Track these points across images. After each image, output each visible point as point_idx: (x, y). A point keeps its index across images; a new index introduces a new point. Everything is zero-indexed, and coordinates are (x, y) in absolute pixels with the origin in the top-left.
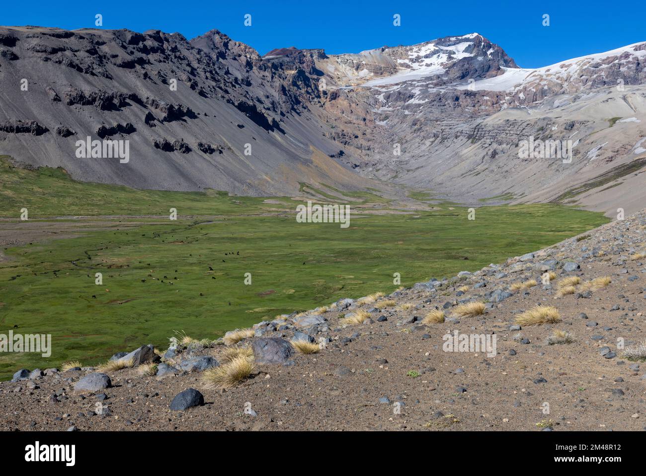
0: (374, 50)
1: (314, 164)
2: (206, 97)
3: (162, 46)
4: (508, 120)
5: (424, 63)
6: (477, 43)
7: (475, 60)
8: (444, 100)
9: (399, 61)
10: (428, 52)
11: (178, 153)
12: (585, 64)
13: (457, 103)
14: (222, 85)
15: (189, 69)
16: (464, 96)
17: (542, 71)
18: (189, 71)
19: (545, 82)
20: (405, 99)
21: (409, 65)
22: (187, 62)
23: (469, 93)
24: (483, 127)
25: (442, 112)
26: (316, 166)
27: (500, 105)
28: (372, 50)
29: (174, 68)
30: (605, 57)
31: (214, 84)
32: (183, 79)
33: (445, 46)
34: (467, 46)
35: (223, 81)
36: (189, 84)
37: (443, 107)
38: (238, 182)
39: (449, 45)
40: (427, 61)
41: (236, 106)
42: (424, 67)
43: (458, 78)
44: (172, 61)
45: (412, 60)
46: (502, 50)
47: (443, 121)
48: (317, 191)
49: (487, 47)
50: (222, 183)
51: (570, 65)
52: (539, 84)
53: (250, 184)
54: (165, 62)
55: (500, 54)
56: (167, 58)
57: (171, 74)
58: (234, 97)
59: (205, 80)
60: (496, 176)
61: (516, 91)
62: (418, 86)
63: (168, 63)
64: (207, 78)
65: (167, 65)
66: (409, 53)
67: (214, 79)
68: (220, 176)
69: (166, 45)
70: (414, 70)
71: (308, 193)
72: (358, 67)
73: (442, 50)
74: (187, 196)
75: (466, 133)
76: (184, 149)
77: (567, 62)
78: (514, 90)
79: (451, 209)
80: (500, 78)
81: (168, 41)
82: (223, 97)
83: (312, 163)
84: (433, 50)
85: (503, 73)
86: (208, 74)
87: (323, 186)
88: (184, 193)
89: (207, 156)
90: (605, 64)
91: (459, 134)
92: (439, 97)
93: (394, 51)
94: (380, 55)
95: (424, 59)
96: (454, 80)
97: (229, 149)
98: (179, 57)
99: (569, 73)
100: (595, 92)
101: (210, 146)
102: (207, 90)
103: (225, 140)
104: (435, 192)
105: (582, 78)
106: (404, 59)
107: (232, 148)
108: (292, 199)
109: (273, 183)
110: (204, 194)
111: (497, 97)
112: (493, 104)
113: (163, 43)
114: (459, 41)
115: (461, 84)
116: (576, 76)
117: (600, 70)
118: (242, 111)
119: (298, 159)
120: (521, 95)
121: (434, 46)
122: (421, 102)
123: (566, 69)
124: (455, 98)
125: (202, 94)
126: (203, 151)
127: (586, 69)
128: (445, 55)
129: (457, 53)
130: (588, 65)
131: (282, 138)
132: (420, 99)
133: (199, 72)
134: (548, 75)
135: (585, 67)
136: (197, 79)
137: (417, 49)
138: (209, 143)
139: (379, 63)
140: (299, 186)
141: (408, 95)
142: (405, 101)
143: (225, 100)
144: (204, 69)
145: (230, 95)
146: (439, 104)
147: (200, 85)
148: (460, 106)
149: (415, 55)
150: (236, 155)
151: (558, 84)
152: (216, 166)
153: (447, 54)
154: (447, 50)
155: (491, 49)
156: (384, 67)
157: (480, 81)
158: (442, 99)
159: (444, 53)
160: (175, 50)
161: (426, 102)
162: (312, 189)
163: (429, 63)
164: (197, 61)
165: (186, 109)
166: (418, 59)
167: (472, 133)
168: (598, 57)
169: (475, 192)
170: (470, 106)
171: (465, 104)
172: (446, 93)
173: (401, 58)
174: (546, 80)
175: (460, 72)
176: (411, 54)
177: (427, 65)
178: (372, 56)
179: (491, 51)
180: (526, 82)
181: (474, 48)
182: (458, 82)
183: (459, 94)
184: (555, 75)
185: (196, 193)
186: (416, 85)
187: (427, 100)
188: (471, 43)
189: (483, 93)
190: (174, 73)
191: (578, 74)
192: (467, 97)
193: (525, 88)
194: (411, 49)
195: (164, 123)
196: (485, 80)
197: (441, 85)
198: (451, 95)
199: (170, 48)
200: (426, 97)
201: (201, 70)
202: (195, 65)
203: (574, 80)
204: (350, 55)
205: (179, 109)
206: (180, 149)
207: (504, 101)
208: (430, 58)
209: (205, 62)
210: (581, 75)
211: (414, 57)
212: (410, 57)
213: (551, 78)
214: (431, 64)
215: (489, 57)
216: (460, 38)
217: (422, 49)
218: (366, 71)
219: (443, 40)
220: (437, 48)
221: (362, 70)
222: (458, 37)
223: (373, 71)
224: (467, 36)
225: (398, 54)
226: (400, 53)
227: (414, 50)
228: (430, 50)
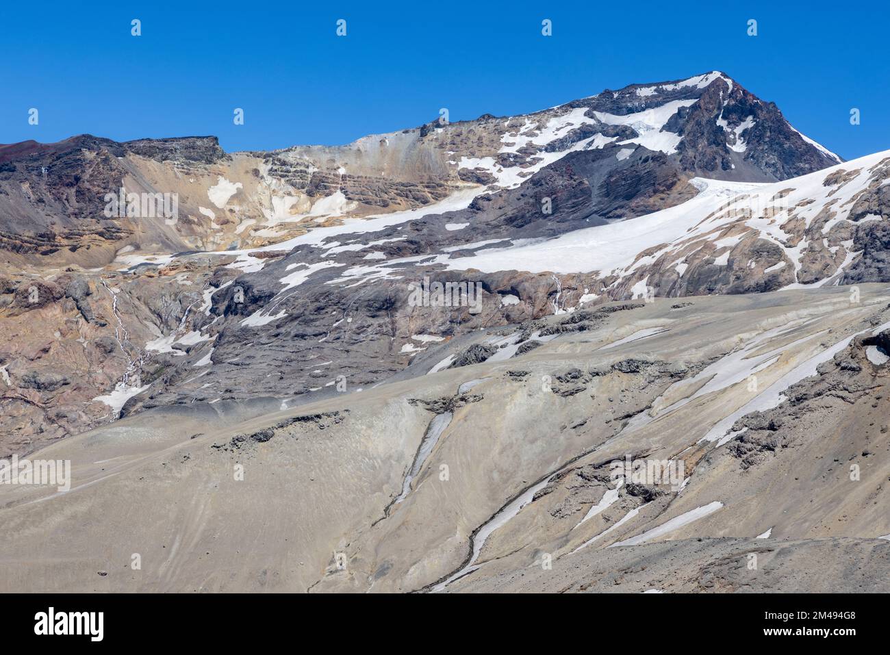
0: (399, 132)
9: (468, 163)
10: (562, 134)
21: (488, 176)
28: (394, 134)
33: (616, 114)
34: (676, 111)
39: (631, 111)
45: (504, 160)
52: (711, 246)
61: (631, 271)
66: (505, 138)
72: (318, 187)
73: (604, 126)
78: (628, 269)
84: (577, 126)
85: (687, 199)
93: (461, 135)
95: (543, 155)
96: (490, 229)
99: (834, 203)
105: (860, 222)
106: (482, 157)
111: (553, 294)
116: (844, 214)
120: (639, 288)
121: (585, 114)
123: (836, 188)
129: (641, 133)
137: (533, 126)
139: (392, 171)
146: (302, 330)
149: (521, 141)
151: (768, 245)
153: (614, 139)
154: (616, 127)
155: (750, 118)
156: (402, 184)
159: (606, 135)
161: (269, 324)
166: (523, 156)
170: (429, 334)
171: (418, 324)
173: (472, 155)
174: (746, 229)
176: (511, 140)
179: (749, 123)
180: (689, 236)
193: (664, 262)
194: (516, 127)
204: (308, 152)
208: (560, 150)
211: (513, 150)
212: (505, 150)
215: (739, 142)
216: (670, 87)
217: (548, 125)
218: (338, 198)
219: (616, 96)
220: (591, 122)
221: (327, 195)
222: (664, 87)
223: (357, 197)
224: (690, 82)
225: (470, 143)
226: (475, 139)
227: (523, 130)
228: (569, 128)
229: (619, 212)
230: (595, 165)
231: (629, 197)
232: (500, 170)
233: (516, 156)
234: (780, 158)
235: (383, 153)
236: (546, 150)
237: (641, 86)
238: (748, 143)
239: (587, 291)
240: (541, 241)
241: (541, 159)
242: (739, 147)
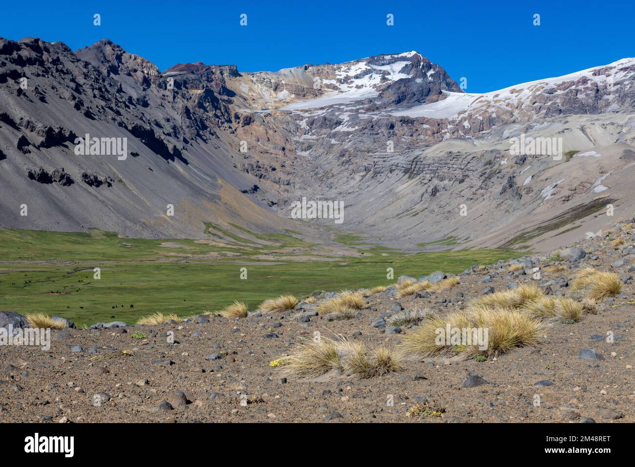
0: (295, 68)
1: (222, 200)
2: (93, 119)
3: (41, 57)
4: (450, 153)
5: (354, 85)
6: (415, 62)
7: (413, 83)
8: (376, 128)
9: (325, 81)
10: (359, 72)
11: (57, 185)
12: (538, 90)
13: (391, 131)
14: (113, 105)
15: (73, 85)
16: (400, 124)
17: (489, 96)
18: (74, 88)
19: (493, 109)
20: (332, 126)
21: (336, 86)
22: (71, 77)
23: (406, 120)
24: (422, 160)
25: (375, 142)
26: (226, 204)
27: (441, 134)
28: (294, 68)
29: (55, 84)
30: (561, 82)
31: (103, 103)
32: (66, 97)
33: (378, 65)
34: (404, 66)
35: (114, 100)
36: (73, 103)
37: (376, 136)
38: (130, 221)
39: (383, 65)
40: (358, 82)
41: (129, 131)
42: (354, 89)
43: (393, 102)
44: (52, 76)
45: (340, 81)
46: (445, 71)
47: (376, 152)
48: (225, 233)
49: (426, 67)
50: (111, 223)
51: (522, 90)
52: (486, 111)
53: (144, 223)
54: (43, 76)
55: (441, 76)
56: (46, 71)
57: (51, 90)
58: (127, 119)
59: (93, 99)
60: (437, 217)
61: (460, 119)
62: (346, 111)
63: (48, 77)
64: (95, 96)
65: (46, 79)
66: (337, 72)
67: (103, 97)
68: (108, 214)
69: (45, 56)
70: (342, 92)
71: (214, 235)
72: (277, 88)
73: (375, 70)
74: (66, 238)
75: (403, 167)
76: (64, 181)
77: (517, 87)
78: (458, 118)
79: (384, 255)
80: (442, 104)
81: (48, 51)
82: (114, 119)
83: (220, 199)
84: (364, 69)
85: (445, 98)
86: (97, 92)
87: (232, 227)
88: (63, 234)
89: (92, 189)
90: (560, 90)
91: (394, 167)
92: (371, 124)
93: (319, 70)
94: (303, 74)
95: (353, 80)
96: (389, 104)
97: (120, 181)
98: (62, 71)
99: (521, 99)
100: (549, 122)
101: (97, 178)
102: (94, 110)
103: (115, 171)
104: (365, 235)
105: (535, 105)
106: (331, 80)
107: (124, 180)
108: (195, 242)
109: (172, 222)
110: (89, 236)
111: (439, 125)
112: (434, 134)
113: (43, 54)
114: (394, 61)
115: (396, 110)
116: (528, 103)
117: (555, 97)
118: (137, 136)
119: (202, 194)
120: (466, 124)
121: (365, 65)
122: (351, 129)
123: (517, 94)
124: (390, 125)
125: (88, 115)
126: (88, 183)
127: (539, 95)
128: (379, 75)
129: (392, 73)
130: (542, 90)
131: (184, 169)
132: (350, 126)
133: (86, 89)
134: (496, 102)
135: (538, 93)
136: (83, 97)
137: (345, 68)
138: (95, 174)
139: (301, 83)
140: (204, 227)
141: (336, 122)
142: (331, 128)
143: (116, 123)
144: (91, 85)
145: (122, 117)
146: (371, 132)
147: (86, 105)
148: (396, 135)
149: (343, 75)
150: (128, 188)
151: (508, 111)
152: (103, 202)
153: (381, 75)
154: (381, 70)
155: (432, 70)
156: (307, 88)
157: (419, 106)
158: (374, 126)
159: (377, 73)
160: (56, 62)
161: (356, 130)
162: (220, 230)
163: (360, 85)
164: (83, 76)
165: (69, 133)
166: (346, 80)
167: (409, 167)
168: (552, 82)
169: (412, 235)
170: (407, 136)
171: (401, 132)
172: (379, 120)
173: (327, 78)
174: (494, 106)
175: (396, 95)
176: (339, 73)
177: (358, 87)
178: (293, 76)
179: (431, 72)
180: (472, 108)
181: (412, 68)
182: (393, 107)
183: (394, 121)
184: (504, 101)
185: (79, 234)
186: (344, 110)
187: (357, 128)
188: (409, 63)
189: (422, 121)
190: (55, 89)
191: (531, 101)
192: (404, 125)
193: (470, 116)
194: (339, 68)
195: (41, 148)
196: (425, 106)
197: (373, 111)
198: (385, 122)
199: (50, 60)
200: (356, 124)
201: (88, 86)
202: (81, 80)
203: (526, 107)
204: (267, 73)
205: (60, 132)
206: (60, 181)
207: (446, 130)
208: (361, 78)
209: (93, 77)
210: (534, 101)
211: (342, 77)
212: (338, 77)
213: (500, 104)
214: (362, 85)
215: (430, 79)
216: (396, 56)
217: (352, 68)
218: (286, 92)
219: (376, 58)
220: (369, 68)
221: (281, 91)
222: (394, 56)
223: (294, 92)
224: (404, 54)
225: (324, 74)
226: (325, 72)
227: (342, 69)
228: (361, 70)
229: (424, 101)
232: (339, 85)
233: (344, 80)
237: (384, 55)
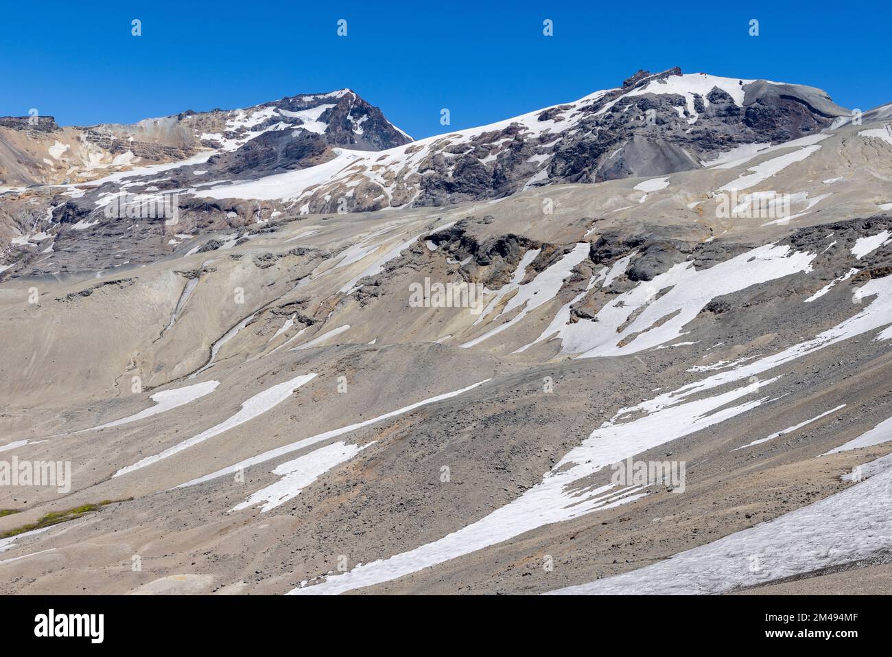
0: (165, 117)
5: (246, 140)
7: (286, 137)
9: (206, 136)
10: (261, 121)
13: (154, 227)
16: (180, 212)
17: (374, 158)
19: (357, 183)
20: (73, 220)
21: (218, 144)
28: (163, 118)
30: (479, 134)
33: (291, 111)
34: (326, 110)
39: (299, 109)
43: (229, 170)
45: (227, 135)
51: (421, 148)
52: (344, 186)
61: (300, 199)
66: (228, 122)
72: (117, 148)
73: (284, 117)
77: (420, 142)
78: (298, 198)
84: (269, 117)
85: (330, 160)
90: (475, 146)
93: (202, 120)
94: (172, 126)
95: (250, 133)
99: (410, 163)
105: (423, 174)
106: (215, 133)
111: (256, 211)
116: (415, 170)
120: (305, 209)
121: (274, 110)
123: (411, 155)
128: (288, 125)
129: (305, 122)
130: (445, 148)
134: (373, 168)
135: (436, 153)
137: (243, 116)
139: (162, 140)
149: (237, 124)
153: (290, 125)
154: (291, 118)
159: (286, 123)
166: (238, 133)
168: (469, 134)
173: (209, 132)
174: (363, 177)
176: (231, 124)
180: (331, 180)
181: (334, 113)
184: (386, 168)
188: (333, 106)
191: (421, 166)
192: (189, 213)
193: (318, 194)
194: (234, 116)
203: (409, 177)
204: (111, 127)
210: (425, 168)
211: (233, 130)
212: (228, 129)
213: (375, 174)
215: (359, 129)
216: (321, 97)
217: (252, 116)
218: (129, 154)
219: (291, 100)
220: (277, 115)
221: (122, 153)
222: (318, 96)
223: (141, 154)
224: (333, 94)
225: (207, 125)
226: (210, 122)
227: (238, 118)
228: (265, 118)
229: (293, 166)
230: (280, 139)
231: (299, 158)
232: (225, 141)
233: (234, 133)
234: (381, 138)
235: (156, 129)
236: (252, 130)
237: (305, 95)
238: (364, 130)
239: (275, 210)
240: (249, 182)
241: (249, 135)
242: (359, 132)
